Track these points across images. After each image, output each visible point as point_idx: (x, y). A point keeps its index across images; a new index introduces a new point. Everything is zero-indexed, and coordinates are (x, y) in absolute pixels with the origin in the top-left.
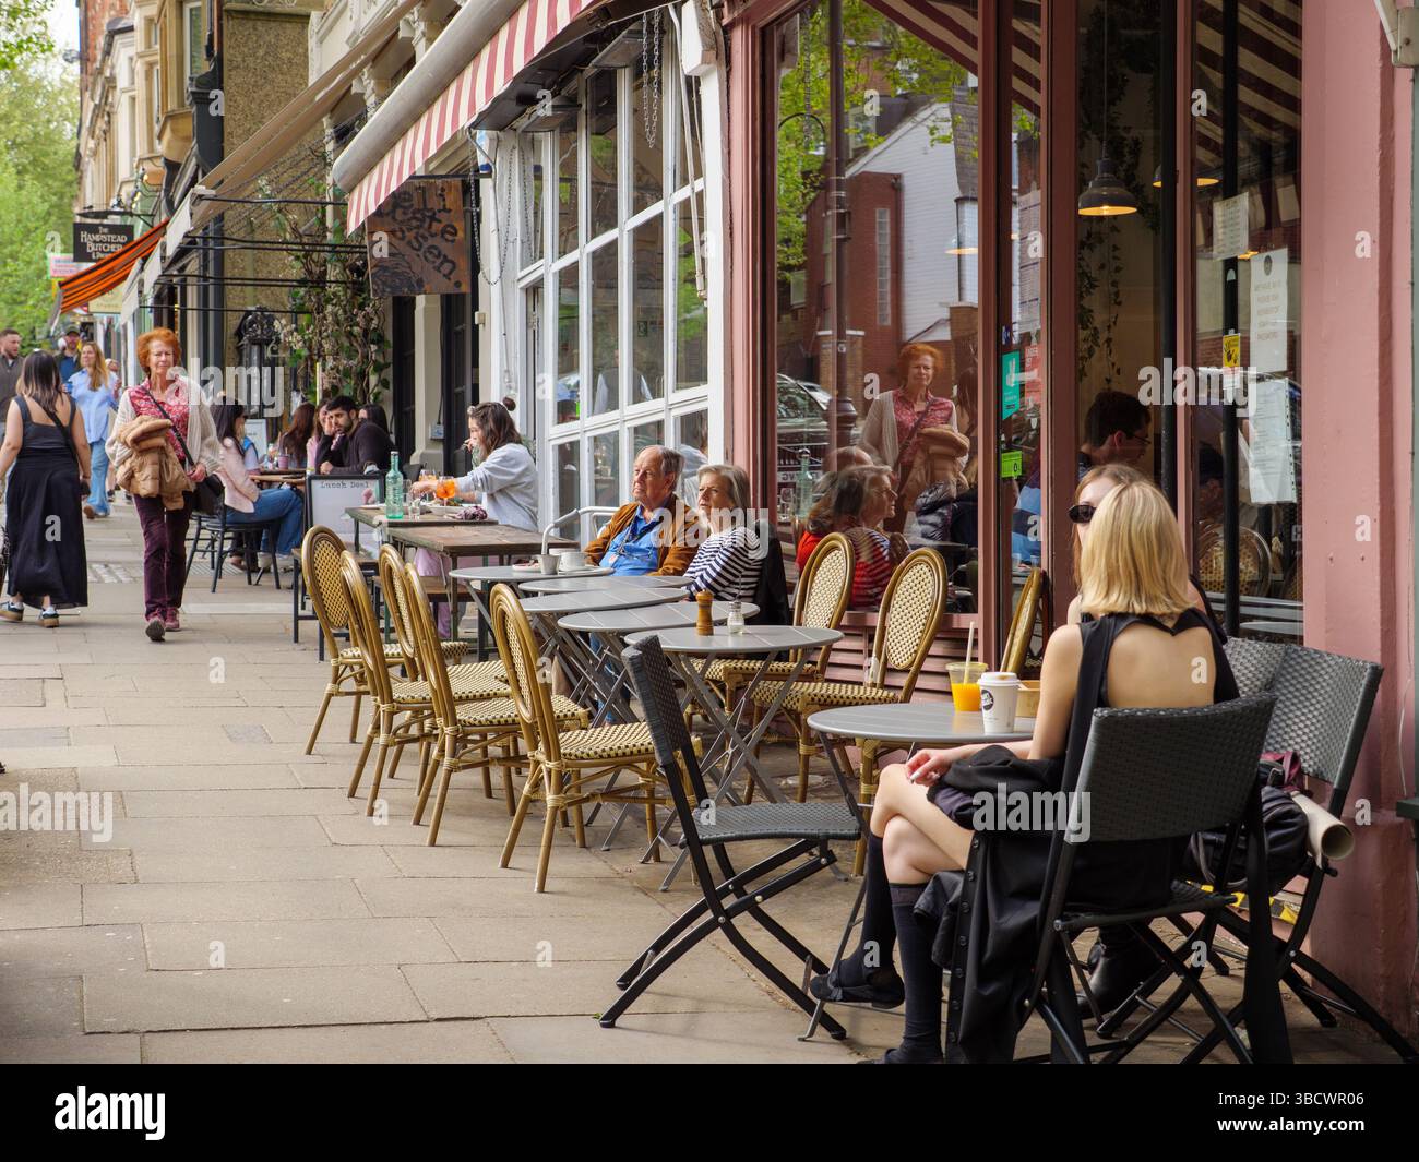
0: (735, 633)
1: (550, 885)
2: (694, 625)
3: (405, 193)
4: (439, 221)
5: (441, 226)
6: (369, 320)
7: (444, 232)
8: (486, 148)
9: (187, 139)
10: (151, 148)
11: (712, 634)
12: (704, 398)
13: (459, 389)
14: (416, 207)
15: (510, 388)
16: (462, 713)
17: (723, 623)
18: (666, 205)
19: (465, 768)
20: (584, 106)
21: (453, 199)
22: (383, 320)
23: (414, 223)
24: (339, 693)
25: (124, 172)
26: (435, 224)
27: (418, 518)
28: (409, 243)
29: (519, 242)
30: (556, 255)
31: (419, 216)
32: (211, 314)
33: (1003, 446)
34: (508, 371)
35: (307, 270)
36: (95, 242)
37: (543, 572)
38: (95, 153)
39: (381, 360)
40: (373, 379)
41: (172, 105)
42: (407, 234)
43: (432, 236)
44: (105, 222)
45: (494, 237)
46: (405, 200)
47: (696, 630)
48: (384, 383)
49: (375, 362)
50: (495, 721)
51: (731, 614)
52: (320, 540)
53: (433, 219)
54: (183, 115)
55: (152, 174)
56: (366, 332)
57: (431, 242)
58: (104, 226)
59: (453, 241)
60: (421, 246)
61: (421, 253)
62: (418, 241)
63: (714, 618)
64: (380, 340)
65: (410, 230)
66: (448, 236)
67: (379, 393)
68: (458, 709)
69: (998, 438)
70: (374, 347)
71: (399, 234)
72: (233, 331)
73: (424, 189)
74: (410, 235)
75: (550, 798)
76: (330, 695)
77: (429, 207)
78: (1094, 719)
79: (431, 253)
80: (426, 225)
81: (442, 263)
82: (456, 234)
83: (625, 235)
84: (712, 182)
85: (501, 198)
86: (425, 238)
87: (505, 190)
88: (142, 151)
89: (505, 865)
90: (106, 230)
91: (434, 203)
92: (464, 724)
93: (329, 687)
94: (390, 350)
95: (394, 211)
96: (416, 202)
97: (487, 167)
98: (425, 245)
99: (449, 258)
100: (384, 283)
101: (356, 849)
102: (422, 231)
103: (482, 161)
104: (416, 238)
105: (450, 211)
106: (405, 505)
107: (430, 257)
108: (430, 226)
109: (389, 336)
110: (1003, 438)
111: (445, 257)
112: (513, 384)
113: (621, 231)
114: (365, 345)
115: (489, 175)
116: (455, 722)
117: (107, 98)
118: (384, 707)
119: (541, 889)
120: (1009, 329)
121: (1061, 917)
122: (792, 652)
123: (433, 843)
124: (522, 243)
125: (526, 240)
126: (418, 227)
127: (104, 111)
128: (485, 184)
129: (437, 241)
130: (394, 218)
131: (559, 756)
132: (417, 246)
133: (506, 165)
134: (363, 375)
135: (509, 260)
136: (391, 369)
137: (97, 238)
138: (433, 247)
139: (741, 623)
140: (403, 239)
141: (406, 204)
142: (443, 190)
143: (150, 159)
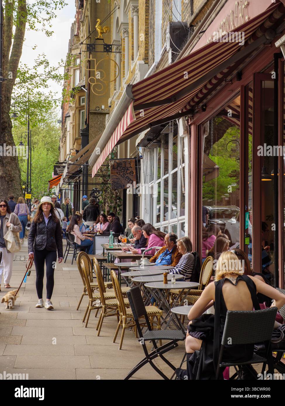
0: (173, 283)
1: (123, 348)
2: (163, 281)
3: (120, 163)
4: (129, 170)
5: (129, 171)
6: (117, 193)
7: (130, 173)
8: (141, 152)
9: (80, 145)
10: (73, 147)
11: (167, 284)
12: (184, 219)
13: (137, 212)
14: (123, 166)
15: (146, 213)
16: (107, 302)
17: (170, 281)
18: (178, 169)
19: (108, 316)
20: (162, 142)
21: (133, 164)
22: (120, 193)
23: (123, 171)
24: (86, 295)
25: (68, 152)
26: (128, 171)
27: (117, 248)
28: (121, 176)
29: (149, 175)
30: (157, 179)
31: (124, 169)
32: (84, 191)
33: (246, 236)
34: (146, 209)
35: (104, 180)
36: (59, 170)
37: (138, 264)
38: (63, 147)
39: (120, 204)
40: (118, 209)
41: (77, 136)
42: (121, 173)
43: (127, 174)
44: (61, 165)
45: (143, 174)
46: (120, 165)
47: (163, 282)
48: (120, 210)
49: (118, 204)
50: (115, 304)
51: (172, 279)
52: (82, 255)
53: (128, 169)
54: (79, 139)
55: (73, 153)
56: (116, 197)
57: (127, 175)
58: (62, 166)
59: (133, 175)
60: (124, 176)
61: (124, 178)
62: (123, 175)
63: (168, 279)
64: (120, 199)
65: (121, 172)
66: (131, 174)
67: (119, 212)
68: (106, 301)
69: (245, 234)
70: (118, 201)
71: (119, 173)
72: (90, 194)
73: (125, 162)
74: (121, 174)
75: (124, 325)
76: (83, 295)
77: (126, 166)
78: (227, 313)
79: (127, 178)
80: (126, 171)
81: (129, 181)
82: (133, 173)
83: (170, 175)
84: (186, 165)
85: (145, 164)
86: (125, 175)
87: (146, 162)
88: (71, 148)
89: (114, 342)
90: (62, 167)
91: (128, 165)
92: (107, 305)
93: (83, 293)
94: (122, 201)
95: (117, 167)
96: (123, 165)
97: (142, 156)
98: (125, 176)
99: (132, 179)
100: (115, 186)
101: (79, 337)
102: (124, 173)
103: (140, 155)
104: (123, 174)
105: (132, 167)
106: (114, 244)
107: (127, 179)
108: (127, 171)
109: (122, 198)
110: (246, 234)
111: (130, 179)
112: (147, 212)
113: (169, 174)
114: (116, 200)
115: (142, 158)
116: (105, 304)
117: (65, 133)
118: (91, 299)
119: (120, 349)
120: (247, 206)
121: (221, 364)
122: (199, 287)
123: (98, 336)
124: (150, 176)
125: (151, 175)
126: (123, 172)
127: (64, 136)
128: (142, 160)
129: (128, 175)
130: (117, 169)
131: (126, 315)
132: (123, 176)
133: (146, 156)
134: (115, 208)
135: (147, 180)
136: (122, 206)
137: (60, 169)
138: (127, 177)
139: (175, 281)
140: (120, 174)
141: (121, 166)
142: (130, 162)
143: (72, 149)
